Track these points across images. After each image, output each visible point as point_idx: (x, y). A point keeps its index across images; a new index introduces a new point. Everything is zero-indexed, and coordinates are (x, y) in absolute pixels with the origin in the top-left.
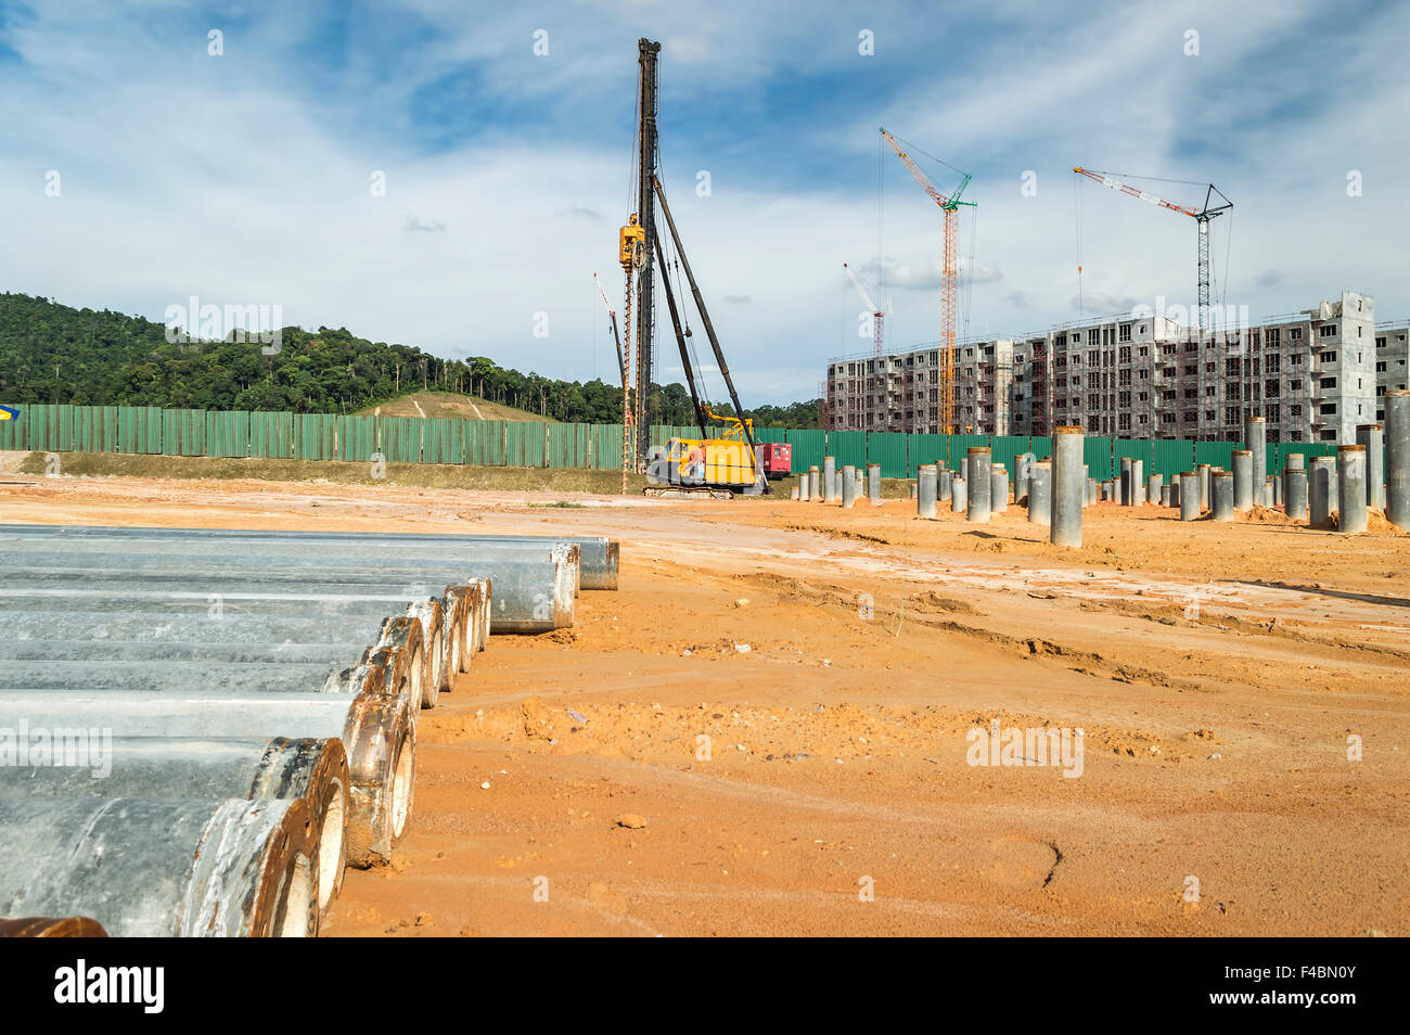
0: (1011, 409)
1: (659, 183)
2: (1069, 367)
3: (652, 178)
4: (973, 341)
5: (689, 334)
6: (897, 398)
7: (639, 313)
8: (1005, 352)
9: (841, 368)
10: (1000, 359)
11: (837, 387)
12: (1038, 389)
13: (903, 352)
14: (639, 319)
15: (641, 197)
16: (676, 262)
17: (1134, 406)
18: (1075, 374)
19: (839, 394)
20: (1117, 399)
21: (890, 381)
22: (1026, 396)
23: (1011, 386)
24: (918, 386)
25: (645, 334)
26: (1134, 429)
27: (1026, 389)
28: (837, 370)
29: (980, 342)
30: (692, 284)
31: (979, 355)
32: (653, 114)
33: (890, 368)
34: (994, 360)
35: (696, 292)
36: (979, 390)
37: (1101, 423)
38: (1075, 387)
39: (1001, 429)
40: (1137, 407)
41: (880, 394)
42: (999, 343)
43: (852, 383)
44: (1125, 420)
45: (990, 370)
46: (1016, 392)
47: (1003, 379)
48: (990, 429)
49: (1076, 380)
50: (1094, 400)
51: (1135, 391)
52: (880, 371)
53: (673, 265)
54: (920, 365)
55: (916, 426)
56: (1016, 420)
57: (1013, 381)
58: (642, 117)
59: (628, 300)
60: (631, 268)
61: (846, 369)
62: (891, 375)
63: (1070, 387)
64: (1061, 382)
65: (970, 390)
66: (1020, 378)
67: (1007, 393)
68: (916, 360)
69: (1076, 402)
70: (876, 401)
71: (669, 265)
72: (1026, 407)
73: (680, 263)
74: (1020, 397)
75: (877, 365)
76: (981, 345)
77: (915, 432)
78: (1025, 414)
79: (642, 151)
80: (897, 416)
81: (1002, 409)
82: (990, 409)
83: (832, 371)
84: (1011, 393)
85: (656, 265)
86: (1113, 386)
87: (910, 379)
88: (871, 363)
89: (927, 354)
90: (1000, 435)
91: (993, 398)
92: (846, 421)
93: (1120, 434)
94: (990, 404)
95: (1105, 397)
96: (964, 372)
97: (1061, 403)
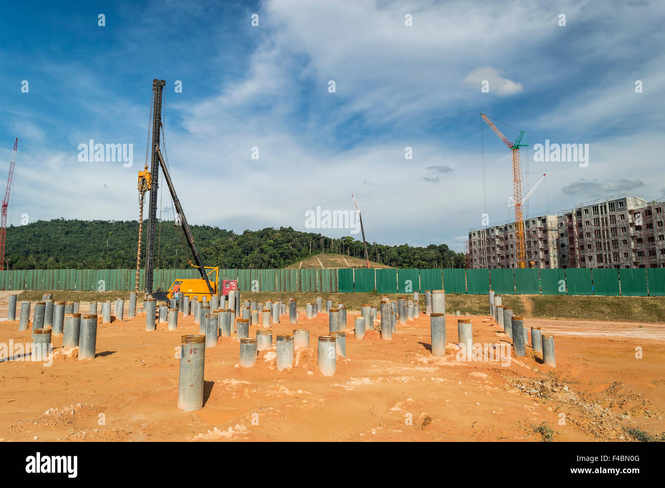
0: (559, 252)
2: (584, 228)
4: (535, 217)
6: (501, 248)
8: (552, 221)
9: (474, 234)
10: (549, 225)
11: (473, 244)
12: (572, 240)
13: (502, 224)
17: (620, 248)
18: (587, 231)
19: (474, 247)
20: (611, 244)
21: (497, 240)
22: (566, 244)
23: (558, 240)
24: (510, 242)
26: (622, 261)
27: (565, 240)
28: (472, 235)
29: (538, 216)
31: (539, 224)
33: (497, 232)
34: (546, 226)
36: (540, 242)
37: (604, 258)
38: (588, 238)
39: (554, 264)
40: (622, 248)
41: (493, 246)
42: (548, 216)
43: (479, 241)
44: (616, 255)
45: (545, 231)
46: (561, 243)
47: (552, 236)
48: (547, 263)
49: (588, 234)
50: (599, 245)
51: (620, 239)
52: (492, 234)
54: (510, 230)
55: (511, 263)
56: (562, 258)
57: (558, 237)
61: (476, 234)
62: (497, 237)
63: (586, 238)
64: (581, 236)
65: (535, 242)
66: (562, 235)
67: (555, 243)
68: (508, 228)
69: (589, 246)
70: (491, 250)
72: (566, 250)
74: (563, 245)
75: (490, 231)
76: (539, 218)
77: (511, 266)
78: (566, 254)
80: (502, 258)
81: (553, 252)
82: (546, 252)
83: (470, 236)
84: (558, 243)
86: (608, 237)
87: (506, 238)
88: (488, 230)
89: (513, 224)
90: (552, 268)
91: (547, 247)
92: (478, 261)
93: (614, 264)
94: (546, 249)
95: (605, 243)
96: (532, 233)
97: (582, 248)
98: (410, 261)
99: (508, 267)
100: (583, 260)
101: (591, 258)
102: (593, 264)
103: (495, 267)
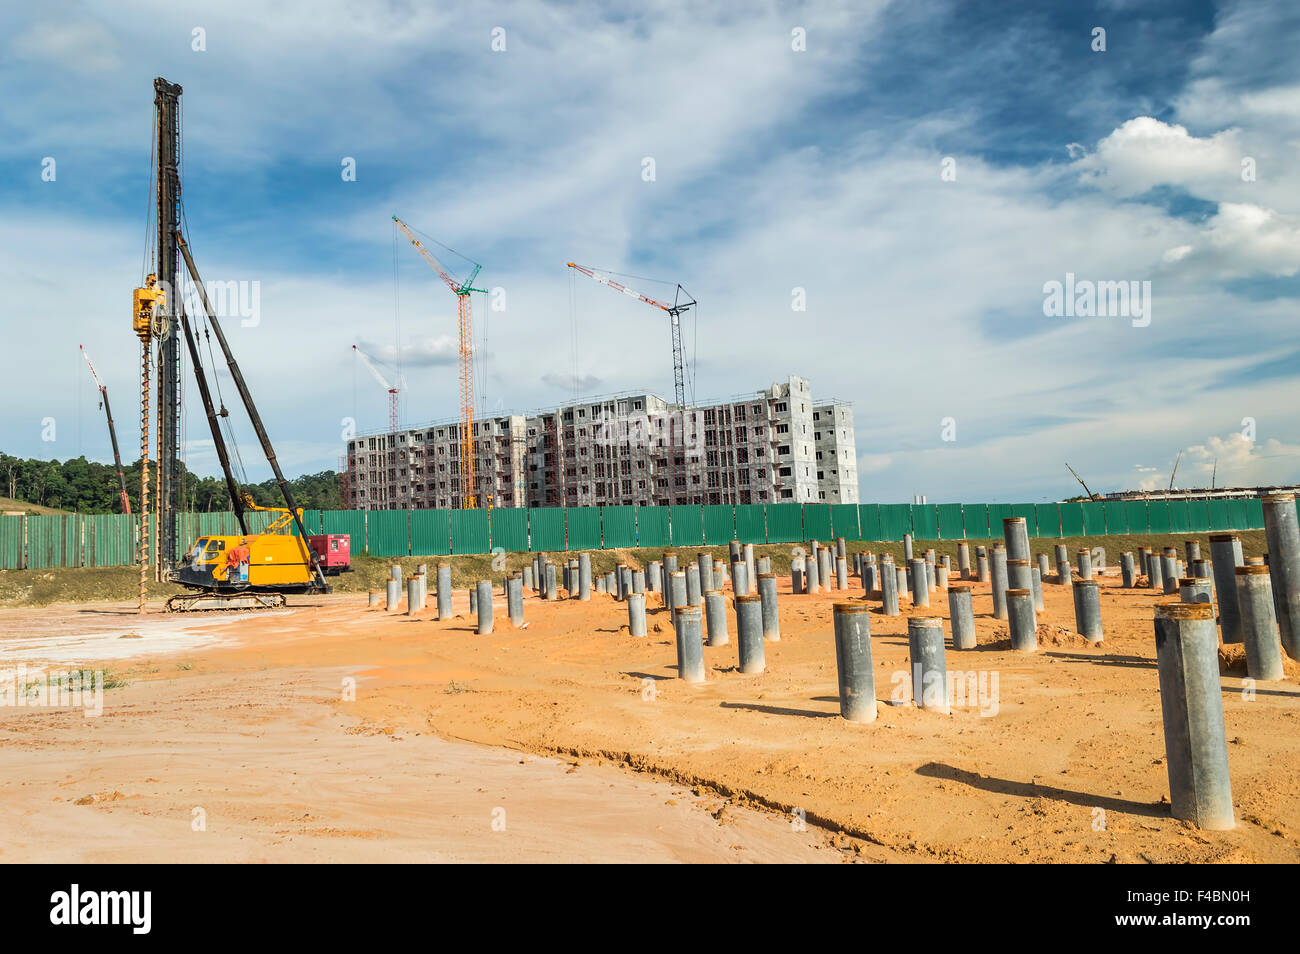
0: (527, 478)
1: (183, 241)
2: (577, 439)
3: (175, 235)
4: (490, 416)
5: (224, 414)
6: (418, 471)
7: (160, 389)
8: (519, 426)
9: (361, 443)
10: (514, 433)
11: (358, 461)
12: (550, 459)
13: (423, 427)
14: (160, 397)
15: (161, 255)
16: (206, 331)
17: (634, 473)
18: (582, 445)
19: (360, 468)
20: (619, 467)
21: (412, 455)
22: (539, 466)
23: (525, 457)
24: (439, 459)
25: (169, 414)
26: (635, 494)
27: (539, 459)
28: (357, 445)
29: (496, 417)
30: (228, 356)
31: (496, 429)
32: (174, 163)
33: (411, 442)
34: (509, 434)
35: (233, 366)
36: (497, 461)
37: (607, 489)
38: (583, 457)
39: (519, 500)
40: (637, 474)
41: (402, 468)
42: (513, 417)
43: (373, 457)
44: (627, 485)
45: (506, 443)
46: (530, 463)
47: (519, 451)
48: (509, 497)
49: (583, 451)
50: (600, 468)
51: (634, 460)
52: (401, 445)
53: (202, 335)
54: (440, 439)
55: (439, 498)
56: (532, 487)
57: (527, 453)
58: (161, 165)
59: (146, 374)
60: (150, 336)
61: (367, 443)
62: (412, 449)
63: (579, 457)
64: (570, 453)
65: (488, 462)
66: (533, 450)
67: (522, 463)
68: (436, 435)
69: (584, 470)
70: (398, 474)
71: (197, 334)
72: (540, 476)
73: (212, 332)
74: (534, 468)
75: (398, 439)
76: (497, 420)
77: (438, 503)
78: (539, 482)
79: (161, 204)
80: (420, 488)
81: (519, 479)
82: (508, 479)
83: (352, 446)
84: (526, 464)
85: (181, 334)
86: (615, 456)
87: (431, 452)
88: (392, 438)
89: (446, 428)
90: (518, 506)
91: (510, 469)
92: (368, 494)
93: (624, 498)
94: (508, 474)
95: (609, 466)
96: (482, 445)
97: (571, 472)
98: (95, 495)
99: (432, 504)
100: (572, 491)
101: (585, 489)
102: (590, 499)
103: (405, 506)
